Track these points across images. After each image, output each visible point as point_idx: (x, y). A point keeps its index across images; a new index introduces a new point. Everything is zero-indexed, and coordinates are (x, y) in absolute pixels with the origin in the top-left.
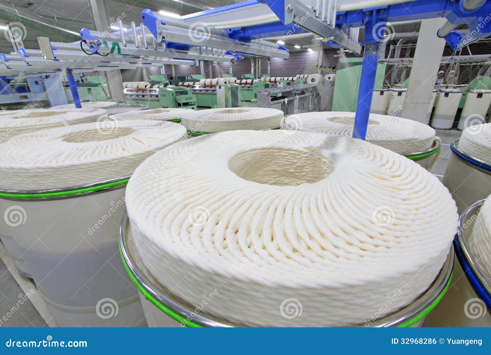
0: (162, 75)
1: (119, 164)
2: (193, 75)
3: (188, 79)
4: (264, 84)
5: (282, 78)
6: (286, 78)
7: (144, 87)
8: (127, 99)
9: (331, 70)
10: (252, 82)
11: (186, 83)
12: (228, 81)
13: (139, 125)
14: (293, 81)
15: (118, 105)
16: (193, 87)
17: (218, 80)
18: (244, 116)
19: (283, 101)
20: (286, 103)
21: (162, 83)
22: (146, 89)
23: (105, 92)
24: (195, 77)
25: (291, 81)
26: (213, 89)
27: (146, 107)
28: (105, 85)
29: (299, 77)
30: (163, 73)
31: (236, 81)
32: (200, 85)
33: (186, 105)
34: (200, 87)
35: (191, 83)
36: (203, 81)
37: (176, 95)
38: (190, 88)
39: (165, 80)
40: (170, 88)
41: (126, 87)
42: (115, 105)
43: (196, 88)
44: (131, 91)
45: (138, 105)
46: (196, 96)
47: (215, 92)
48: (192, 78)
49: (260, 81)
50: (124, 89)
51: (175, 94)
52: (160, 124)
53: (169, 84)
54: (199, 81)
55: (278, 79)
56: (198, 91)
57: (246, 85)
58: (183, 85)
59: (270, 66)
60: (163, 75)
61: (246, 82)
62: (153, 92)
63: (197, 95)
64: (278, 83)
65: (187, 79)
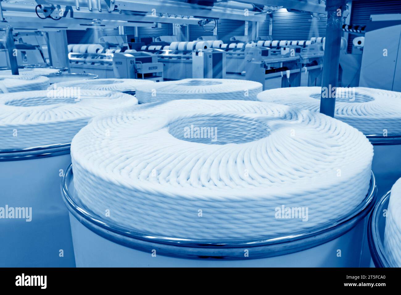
0: (120, 35)
1: (64, 130)
2: (161, 36)
3: (155, 41)
4: (261, 50)
5: (289, 42)
6: (294, 43)
7: (94, 52)
8: (71, 67)
9: (358, 31)
10: (244, 46)
11: (151, 48)
12: (210, 46)
13: (85, 94)
14: (304, 46)
15: (60, 73)
16: (161, 52)
17: (196, 43)
18: (211, 90)
19: (284, 74)
20: (288, 76)
21: (120, 47)
22: (97, 54)
23: (43, 57)
24: (164, 38)
25: (301, 46)
26: (187, 55)
27: (96, 76)
28: (45, 48)
29: (314, 41)
30: (121, 33)
31: (220, 45)
32: (170, 51)
33: (148, 76)
34: (170, 52)
35: (158, 48)
36: (174, 44)
37: (137, 63)
38: (157, 54)
39: (123, 42)
40: (129, 54)
41: (72, 51)
42: (57, 73)
43: (165, 54)
44: (78, 56)
45: (85, 74)
46: (164, 65)
47: (190, 59)
48: (160, 40)
49: (256, 46)
50: (69, 53)
51: (135, 61)
52: (110, 95)
53: (128, 48)
54: (168, 44)
55: (283, 43)
56: (167, 59)
57: (235, 51)
58: (147, 50)
59: (273, 25)
60: (122, 35)
61: (236, 47)
62: (106, 59)
63: (165, 63)
64: (282, 49)
65: (153, 41)
